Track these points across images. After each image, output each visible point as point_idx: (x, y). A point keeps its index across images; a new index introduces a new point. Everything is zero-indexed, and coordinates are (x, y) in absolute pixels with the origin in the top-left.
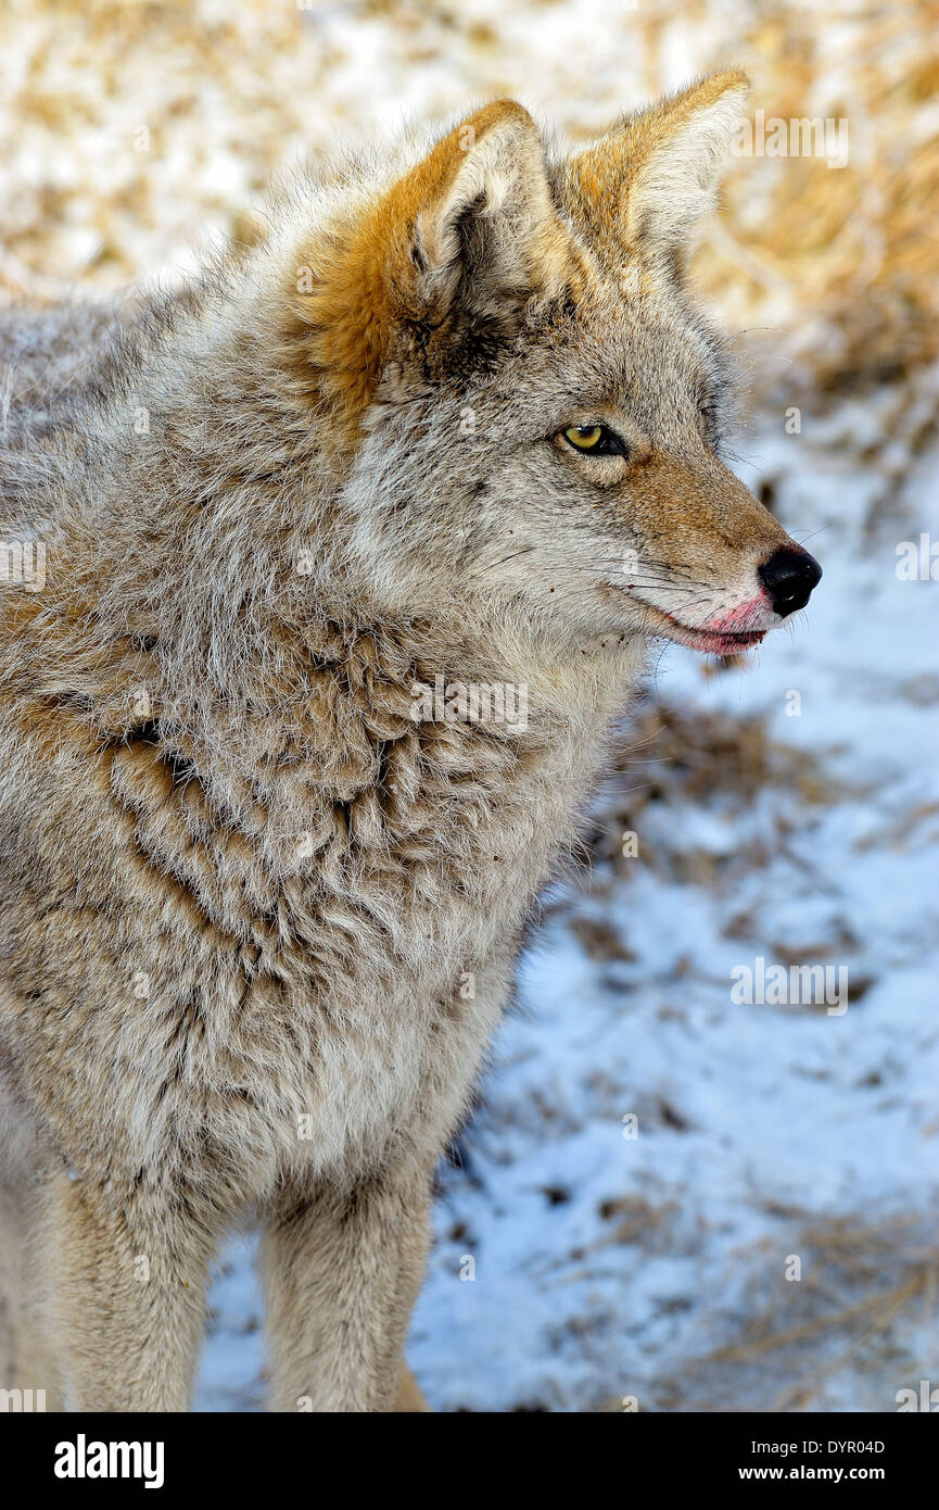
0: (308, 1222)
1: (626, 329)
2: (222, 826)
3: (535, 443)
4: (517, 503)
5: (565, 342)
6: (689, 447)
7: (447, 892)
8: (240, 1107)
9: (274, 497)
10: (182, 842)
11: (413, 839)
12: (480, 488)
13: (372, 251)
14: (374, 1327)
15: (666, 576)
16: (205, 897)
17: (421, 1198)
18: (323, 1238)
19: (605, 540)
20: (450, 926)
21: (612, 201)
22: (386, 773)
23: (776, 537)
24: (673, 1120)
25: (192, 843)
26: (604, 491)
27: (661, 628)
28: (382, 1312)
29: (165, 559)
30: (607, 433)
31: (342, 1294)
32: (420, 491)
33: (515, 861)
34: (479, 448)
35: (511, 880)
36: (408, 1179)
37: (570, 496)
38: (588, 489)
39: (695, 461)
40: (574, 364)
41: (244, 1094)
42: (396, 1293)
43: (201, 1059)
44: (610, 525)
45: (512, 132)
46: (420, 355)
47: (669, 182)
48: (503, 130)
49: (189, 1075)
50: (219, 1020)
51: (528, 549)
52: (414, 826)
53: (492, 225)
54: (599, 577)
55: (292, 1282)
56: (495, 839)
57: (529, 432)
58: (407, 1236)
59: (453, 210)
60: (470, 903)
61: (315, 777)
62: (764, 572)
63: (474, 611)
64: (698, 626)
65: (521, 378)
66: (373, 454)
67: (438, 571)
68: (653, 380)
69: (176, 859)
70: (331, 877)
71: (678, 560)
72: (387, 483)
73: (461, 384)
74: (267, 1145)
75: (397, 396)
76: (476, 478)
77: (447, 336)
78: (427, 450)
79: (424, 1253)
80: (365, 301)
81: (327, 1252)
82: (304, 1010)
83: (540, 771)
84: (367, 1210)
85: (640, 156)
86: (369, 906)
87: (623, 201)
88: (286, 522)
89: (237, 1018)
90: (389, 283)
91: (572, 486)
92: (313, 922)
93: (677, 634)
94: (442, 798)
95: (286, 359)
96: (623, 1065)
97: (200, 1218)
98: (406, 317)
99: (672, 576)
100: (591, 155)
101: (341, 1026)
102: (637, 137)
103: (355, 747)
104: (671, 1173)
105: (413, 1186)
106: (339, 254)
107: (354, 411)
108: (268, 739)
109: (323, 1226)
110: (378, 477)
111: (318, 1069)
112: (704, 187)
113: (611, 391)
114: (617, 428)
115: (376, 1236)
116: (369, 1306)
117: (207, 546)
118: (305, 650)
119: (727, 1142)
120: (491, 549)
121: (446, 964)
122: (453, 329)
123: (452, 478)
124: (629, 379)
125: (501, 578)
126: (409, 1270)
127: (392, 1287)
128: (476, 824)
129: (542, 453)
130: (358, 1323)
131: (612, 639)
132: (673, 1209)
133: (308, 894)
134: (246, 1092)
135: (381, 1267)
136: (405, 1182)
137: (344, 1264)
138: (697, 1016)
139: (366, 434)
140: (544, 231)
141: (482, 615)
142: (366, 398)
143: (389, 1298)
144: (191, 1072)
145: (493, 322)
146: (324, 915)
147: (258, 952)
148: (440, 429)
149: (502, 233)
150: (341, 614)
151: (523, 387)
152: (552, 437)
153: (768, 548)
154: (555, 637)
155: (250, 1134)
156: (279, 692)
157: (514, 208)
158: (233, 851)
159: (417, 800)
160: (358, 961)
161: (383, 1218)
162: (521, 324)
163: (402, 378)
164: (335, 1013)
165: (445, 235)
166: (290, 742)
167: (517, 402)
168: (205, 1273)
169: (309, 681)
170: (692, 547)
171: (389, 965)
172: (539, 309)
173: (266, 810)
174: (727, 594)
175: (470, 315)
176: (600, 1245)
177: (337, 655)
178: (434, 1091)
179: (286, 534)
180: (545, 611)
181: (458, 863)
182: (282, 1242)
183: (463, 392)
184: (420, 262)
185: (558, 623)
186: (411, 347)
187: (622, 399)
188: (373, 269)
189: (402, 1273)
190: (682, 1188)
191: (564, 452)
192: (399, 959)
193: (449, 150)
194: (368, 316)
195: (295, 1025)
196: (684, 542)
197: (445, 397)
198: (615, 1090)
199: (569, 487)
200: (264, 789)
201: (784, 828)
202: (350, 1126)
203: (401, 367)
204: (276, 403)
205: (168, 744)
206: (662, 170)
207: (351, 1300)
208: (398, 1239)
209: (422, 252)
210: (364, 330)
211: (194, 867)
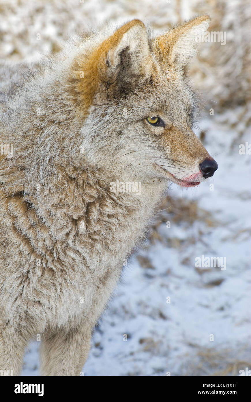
0: (55, 340)
1: (168, 89)
2: (40, 223)
3: (138, 121)
4: (131, 138)
5: (149, 92)
6: (183, 126)
7: (104, 249)
8: (38, 306)
9: (62, 129)
10: (28, 227)
11: (95, 233)
12: (121, 133)
13: (95, 60)
14: (72, 372)
15: (173, 163)
16: (33, 243)
17: (89, 335)
18: (59, 344)
19: (156, 151)
20: (104, 259)
21: (167, 51)
22: (88, 212)
23: (206, 155)
24: (162, 316)
25: (31, 227)
26: (157, 137)
27: (170, 178)
28: (75, 368)
29: (29, 144)
30: (159, 120)
31: (63, 361)
32: (103, 132)
33: (125, 241)
34: (121, 121)
35: (123, 247)
36: (85, 330)
37: (147, 137)
38: (152, 136)
39: (184, 130)
40: (151, 98)
41: (39, 302)
42: (79, 362)
43: (28, 291)
44: (158, 147)
45: (138, 29)
46: (106, 91)
47: (184, 46)
48: (136, 28)
49: (24, 295)
50: (34, 280)
51: (133, 152)
52: (96, 229)
53: (131, 56)
54: (154, 162)
55: (49, 357)
56: (120, 235)
57: (137, 117)
58: (84, 346)
59: (119, 50)
60: (111, 253)
61: (67, 211)
62: (201, 165)
63: (117, 168)
64: (180, 179)
65: (136, 102)
66: (91, 120)
67: (107, 155)
68: (174, 106)
69: (25, 232)
70: (70, 242)
71: (177, 159)
72: (94, 129)
73: (117, 102)
74: (44, 317)
75: (99, 103)
76: (120, 130)
77: (115, 87)
78: (106, 120)
79: (88, 351)
80: (92, 74)
81: (60, 349)
82: (59, 279)
83: (134, 216)
84: (72, 338)
85: (176, 38)
86: (81, 251)
87: (170, 50)
88: (64, 136)
89: (40, 280)
90: (99, 70)
91: (148, 135)
92: (64, 254)
93: (174, 180)
94: (105, 222)
95: (68, 89)
96: (149, 299)
97: (24, 335)
98: (103, 80)
99: (174, 164)
100: (163, 36)
101: (70, 285)
102: (176, 32)
103: (79, 204)
104: (161, 332)
105: (86, 332)
106: (86, 60)
107: (87, 106)
108: (55, 199)
109: (60, 341)
110: (91, 126)
111: (62, 297)
112: (195, 48)
113: (161, 108)
114: (162, 119)
115: (75, 345)
116: (71, 365)
117: (41, 141)
118: (67, 174)
119: (178, 324)
120: (123, 150)
121: (102, 270)
122: (117, 85)
123: (112, 129)
124: (167, 104)
125: (126, 159)
126: (84, 356)
127: (78, 360)
128: (114, 230)
129: (140, 124)
130: (67, 370)
131: (156, 180)
132: (161, 342)
133: (63, 246)
134: (40, 302)
135: (75, 354)
136: (84, 330)
137: (65, 353)
138: (172, 286)
139: (89, 113)
140: (146, 58)
141: (119, 169)
142: (90, 103)
143: (77, 363)
144: (24, 294)
145: (129, 83)
146: (67, 252)
147: (47, 261)
148: (110, 114)
149: (133, 58)
150: (77, 165)
151: (136, 104)
152: (143, 120)
153: (203, 158)
154: (140, 177)
155: (39, 314)
156: (59, 186)
157: (138, 51)
158: (42, 231)
159: (97, 221)
160: (75, 267)
161: (77, 340)
162: (137, 85)
163: (100, 98)
164: (68, 281)
165: (116, 57)
166: (61, 200)
167: (133, 108)
168: (24, 352)
169: (68, 183)
170: (181, 156)
171: (84, 269)
172: (142, 81)
173: (53, 220)
174: (190, 171)
175: (122, 81)
176: (139, 351)
177: (76, 176)
178: (96, 306)
179: (64, 140)
180: (137, 170)
181: (108, 241)
182: (47, 345)
183: (118, 104)
184: (109, 65)
185: (141, 173)
186: (104, 89)
187: (164, 110)
188: (95, 65)
189: (81, 356)
190: (164, 336)
191: (146, 124)
192: (88, 267)
193: (119, 33)
194: (93, 79)
195: (56, 283)
196: (179, 154)
197: (112, 105)
198: (146, 306)
199: (147, 135)
200: (52, 213)
201: (201, 233)
202: (70, 314)
203: (101, 94)
204: (64, 102)
205: (26, 198)
206: (183, 43)
207: (66, 363)
208: (81, 347)
209: (109, 61)
210: (91, 83)
211: (30, 234)
